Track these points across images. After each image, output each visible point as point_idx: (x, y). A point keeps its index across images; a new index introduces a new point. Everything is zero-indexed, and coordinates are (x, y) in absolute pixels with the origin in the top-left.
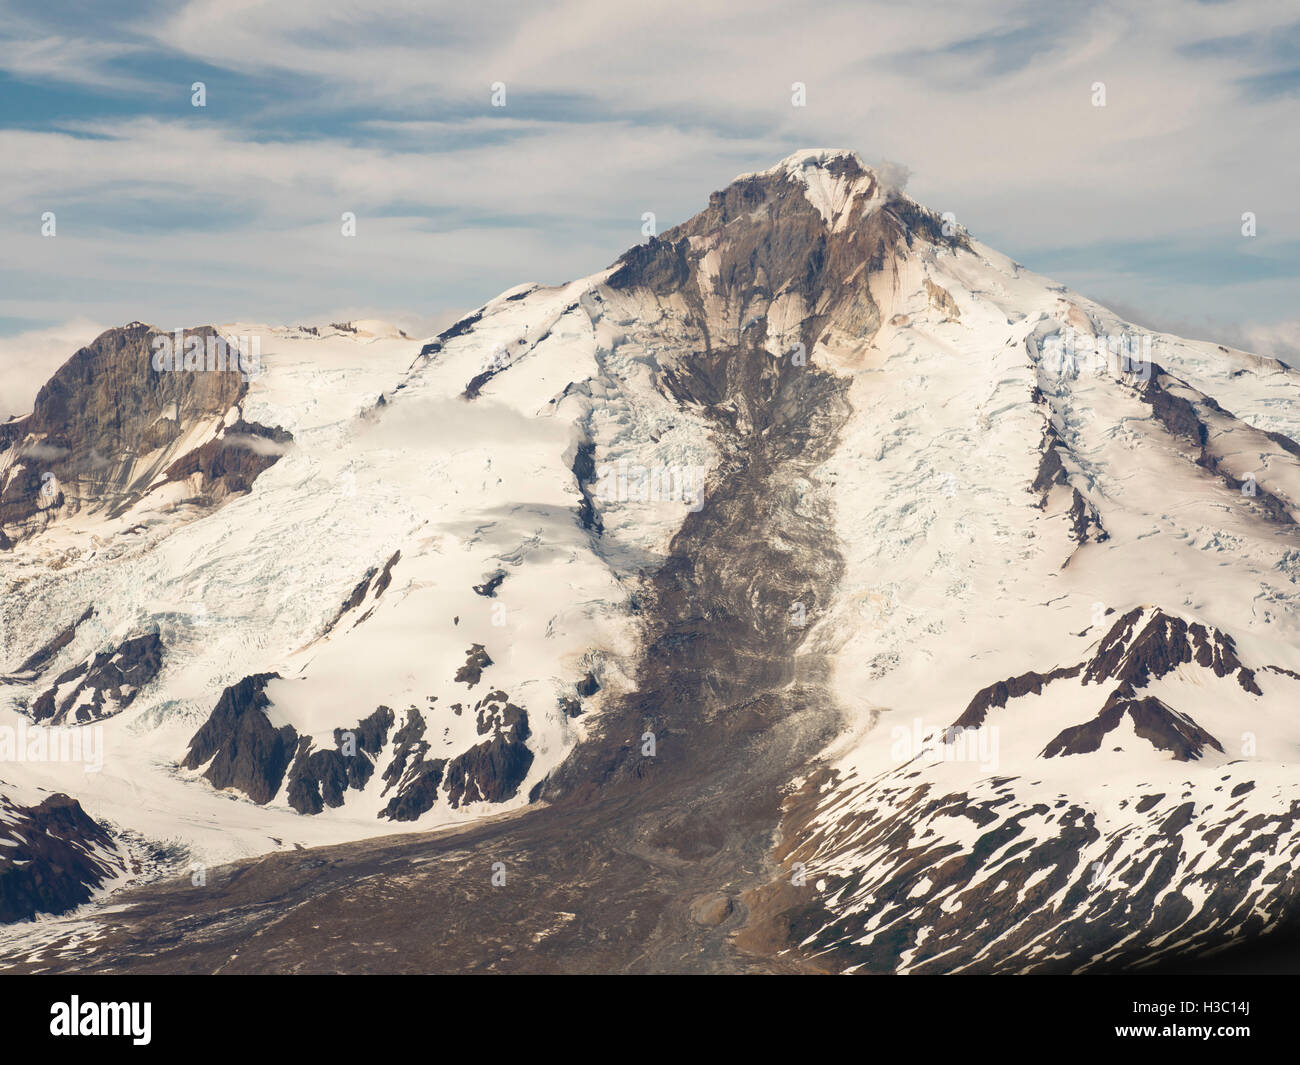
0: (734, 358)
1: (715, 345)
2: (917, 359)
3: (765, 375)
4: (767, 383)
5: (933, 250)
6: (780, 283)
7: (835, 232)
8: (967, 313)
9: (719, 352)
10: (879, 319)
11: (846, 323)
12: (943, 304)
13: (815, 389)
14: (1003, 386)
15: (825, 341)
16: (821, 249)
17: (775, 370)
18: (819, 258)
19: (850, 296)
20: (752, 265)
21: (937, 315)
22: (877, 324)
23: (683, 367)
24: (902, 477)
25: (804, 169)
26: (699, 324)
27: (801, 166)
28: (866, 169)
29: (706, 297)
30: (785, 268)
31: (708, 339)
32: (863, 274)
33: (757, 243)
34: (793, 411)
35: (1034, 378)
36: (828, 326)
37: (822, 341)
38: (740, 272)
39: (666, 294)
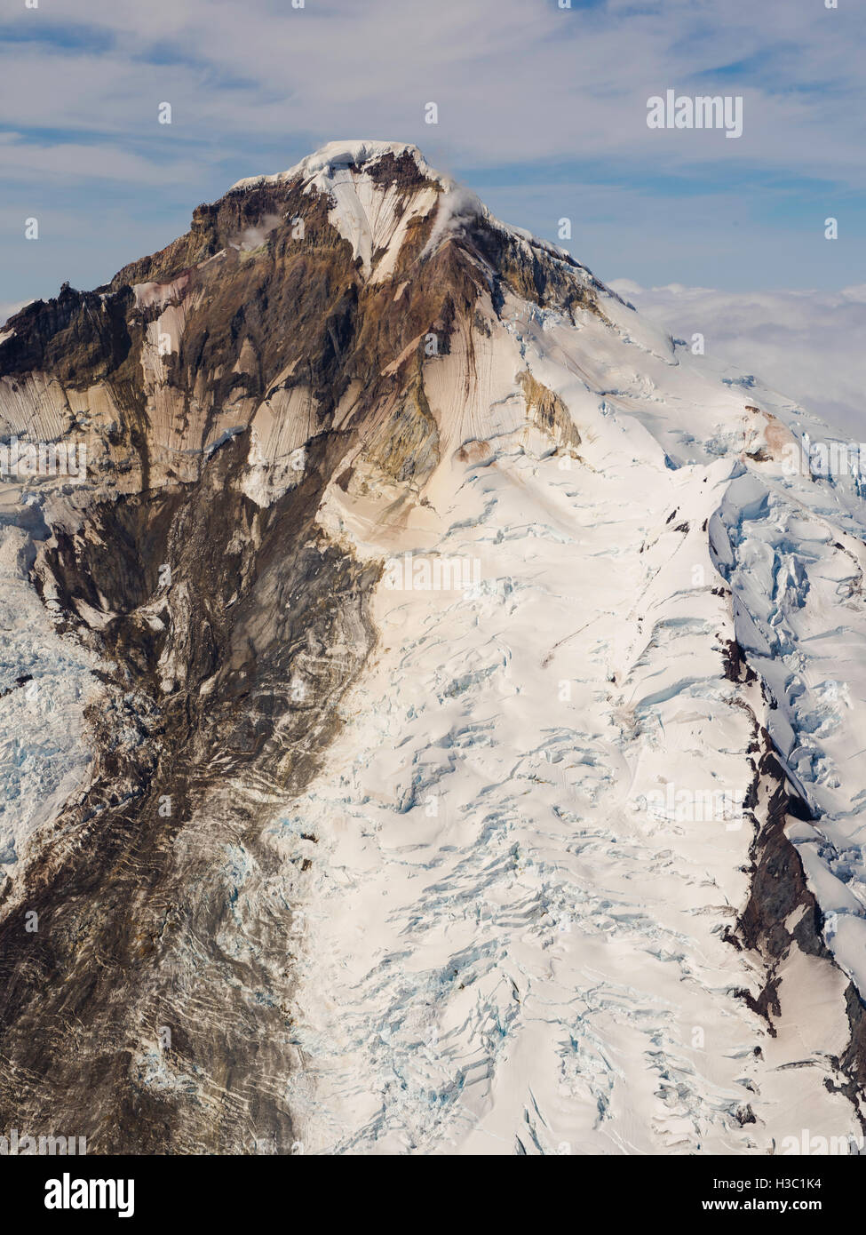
0: (188, 507)
1: (158, 480)
2: (500, 536)
3: (234, 546)
4: (236, 561)
5: (537, 317)
6: (279, 369)
7: (372, 282)
8: (591, 439)
9: (162, 495)
10: (437, 447)
11: (380, 450)
12: (552, 420)
13: (315, 585)
14: (665, 634)
15: (343, 483)
16: (348, 312)
17: (255, 536)
18: (345, 327)
19: (391, 398)
20: (235, 335)
21: (538, 441)
22: (433, 457)
23: (94, 526)
24: (451, 862)
25: (331, 174)
26: (134, 441)
27: (326, 169)
28: (431, 175)
29: (152, 389)
30: (289, 341)
31: (146, 467)
32: (415, 358)
33: (246, 296)
34: (269, 634)
35: (726, 618)
36: (351, 453)
37: (337, 482)
38: (214, 347)
39: (81, 387)
